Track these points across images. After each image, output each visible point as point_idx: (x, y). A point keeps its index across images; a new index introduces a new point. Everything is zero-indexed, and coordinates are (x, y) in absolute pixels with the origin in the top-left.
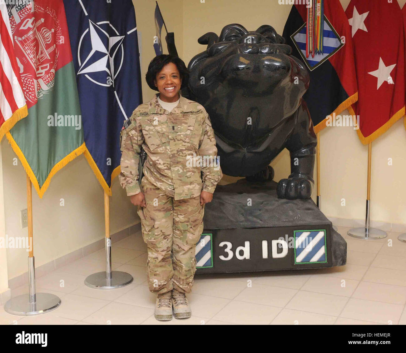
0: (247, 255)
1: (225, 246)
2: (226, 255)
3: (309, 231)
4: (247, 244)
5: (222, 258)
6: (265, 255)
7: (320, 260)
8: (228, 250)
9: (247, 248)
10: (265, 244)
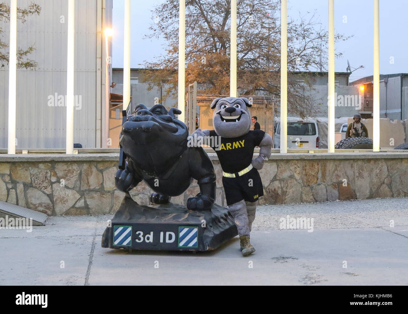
0: (151, 240)
1: (139, 234)
2: (140, 239)
3: (189, 228)
4: (152, 233)
5: (137, 241)
6: (161, 241)
7: (194, 245)
8: (141, 236)
9: (151, 236)
10: (162, 234)
